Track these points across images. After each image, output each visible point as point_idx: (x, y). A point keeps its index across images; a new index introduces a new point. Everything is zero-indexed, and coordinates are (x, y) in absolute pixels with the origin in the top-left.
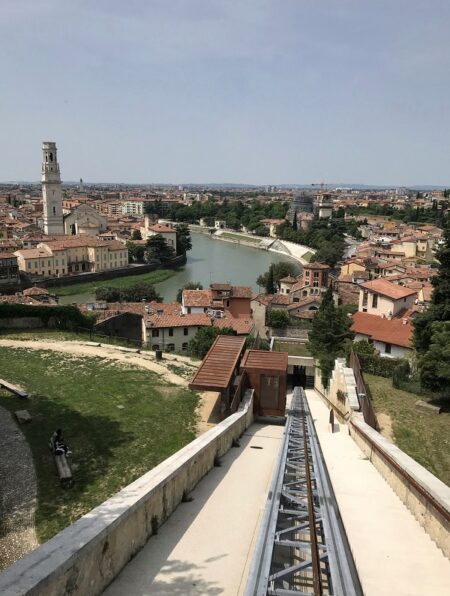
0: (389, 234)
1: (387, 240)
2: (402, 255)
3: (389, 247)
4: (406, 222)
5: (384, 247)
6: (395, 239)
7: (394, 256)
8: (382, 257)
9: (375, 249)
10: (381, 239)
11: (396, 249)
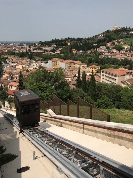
0: (15, 63)
1: (14, 64)
2: (19, 69)
3: (15, 67)
4: (19, 57)
5: (14, 67)
6: (17, 64)
7: (17, 69)
8: (14, 70)
9: (12, 68)
10: (12, 64)
11: (17, 67)
